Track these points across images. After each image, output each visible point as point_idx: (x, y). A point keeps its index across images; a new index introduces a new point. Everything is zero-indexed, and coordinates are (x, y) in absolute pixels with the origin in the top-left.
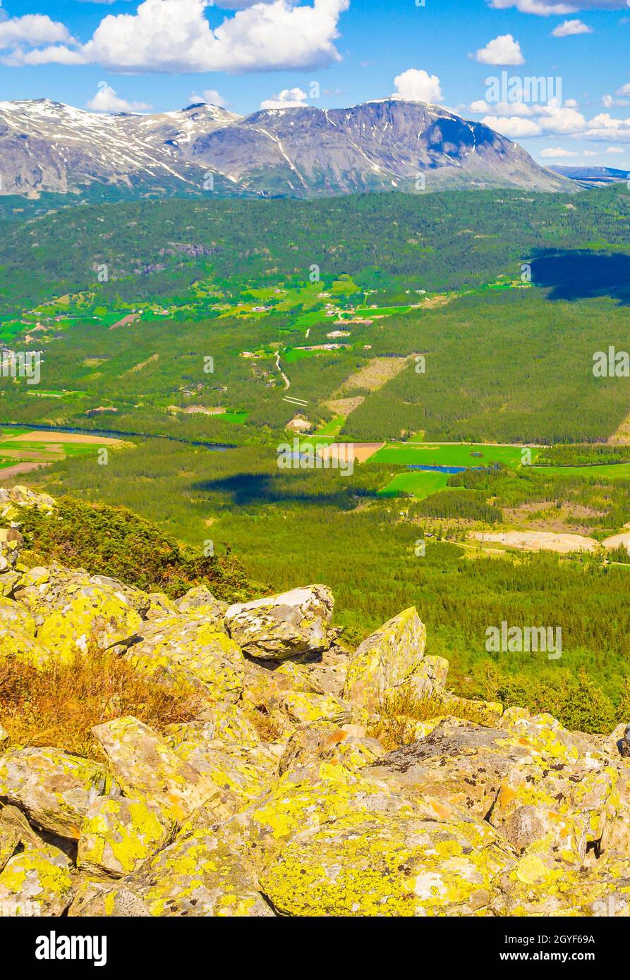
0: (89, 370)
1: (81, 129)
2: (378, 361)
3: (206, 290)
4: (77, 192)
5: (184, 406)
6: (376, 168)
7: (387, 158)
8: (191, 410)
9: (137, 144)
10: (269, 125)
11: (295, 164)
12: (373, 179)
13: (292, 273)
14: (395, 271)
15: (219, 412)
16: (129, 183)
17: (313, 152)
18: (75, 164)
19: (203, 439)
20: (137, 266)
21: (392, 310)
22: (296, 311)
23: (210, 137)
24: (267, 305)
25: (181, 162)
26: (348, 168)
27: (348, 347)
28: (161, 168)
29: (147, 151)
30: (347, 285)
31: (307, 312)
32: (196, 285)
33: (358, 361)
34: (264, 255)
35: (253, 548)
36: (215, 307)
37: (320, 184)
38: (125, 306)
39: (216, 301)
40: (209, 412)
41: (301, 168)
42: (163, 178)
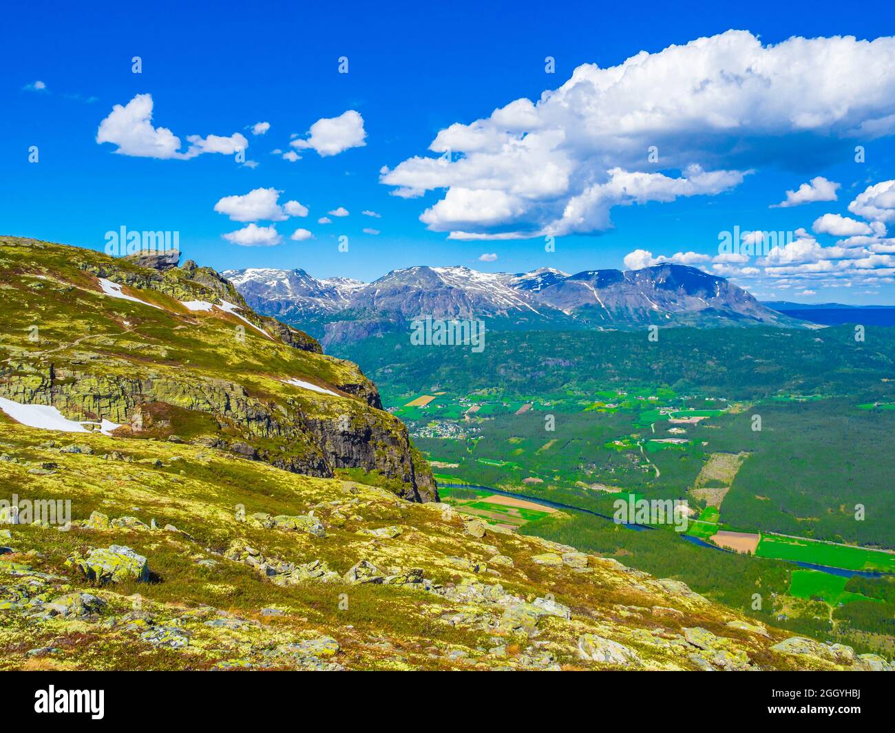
0: (515, 446)
1: (480, 283)
2: (718, 456)
3: (573, 390)
5: (589, 483)
6: (655, 307)
7: (662, 301)
8: (596, 487)
9: (511, 292)
11: (604, 304)
12: (654, 314)
13: (628, 381)
14: (700, 383)
15: (617, 490)
16: (507, 315)
17: (616, 297)
18: (477, 304)
20: (527, 372)
21: (706, 412)
22: (637, 409)
24: (614, 404)
25: (536, 303)
26: (638, 307)
28: (525, 306)
29: (517, 296)
30: (667, 391)
31: (645, 410)
32: (565, 386)
36: (580, 403)
37: (620, 317)
38: (522, 398)
39: (580, 398)
41: (609, 308)
42: (526, 312)
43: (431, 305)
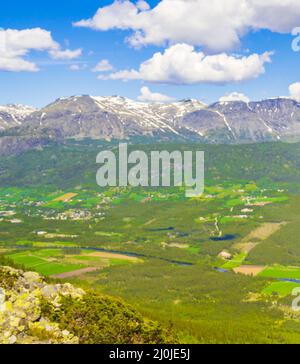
0: (125, 223)
1: (132, 109)
2: (265, 224)
4: (128, 138)
5: (169, 242)
6: (270, 130)
7: (275, 125)
8: (172, 245)
10: (219, 109)
11: (231, 128)
12: (268, 135)
13: (226, 179)
15: (186, 246)
16: (152, 135)
17: (240, 122)
18: (128, 125)
19: (177, 259)
21: (275, 199)
22: (227, 198)
23: (191, 114)
24: (213, 195)
25: (177, 126)
26: (256, 130)
27: (252, 217)
30: (252, 186)
31: (232, 199)
33: (256, 224)
34: (213, 170)
35: (197, 316)
37: (242, 137)
40: (181, 246)
41: (234, 129)
42: (168, 133)
43: (89, 126)
